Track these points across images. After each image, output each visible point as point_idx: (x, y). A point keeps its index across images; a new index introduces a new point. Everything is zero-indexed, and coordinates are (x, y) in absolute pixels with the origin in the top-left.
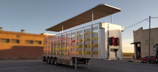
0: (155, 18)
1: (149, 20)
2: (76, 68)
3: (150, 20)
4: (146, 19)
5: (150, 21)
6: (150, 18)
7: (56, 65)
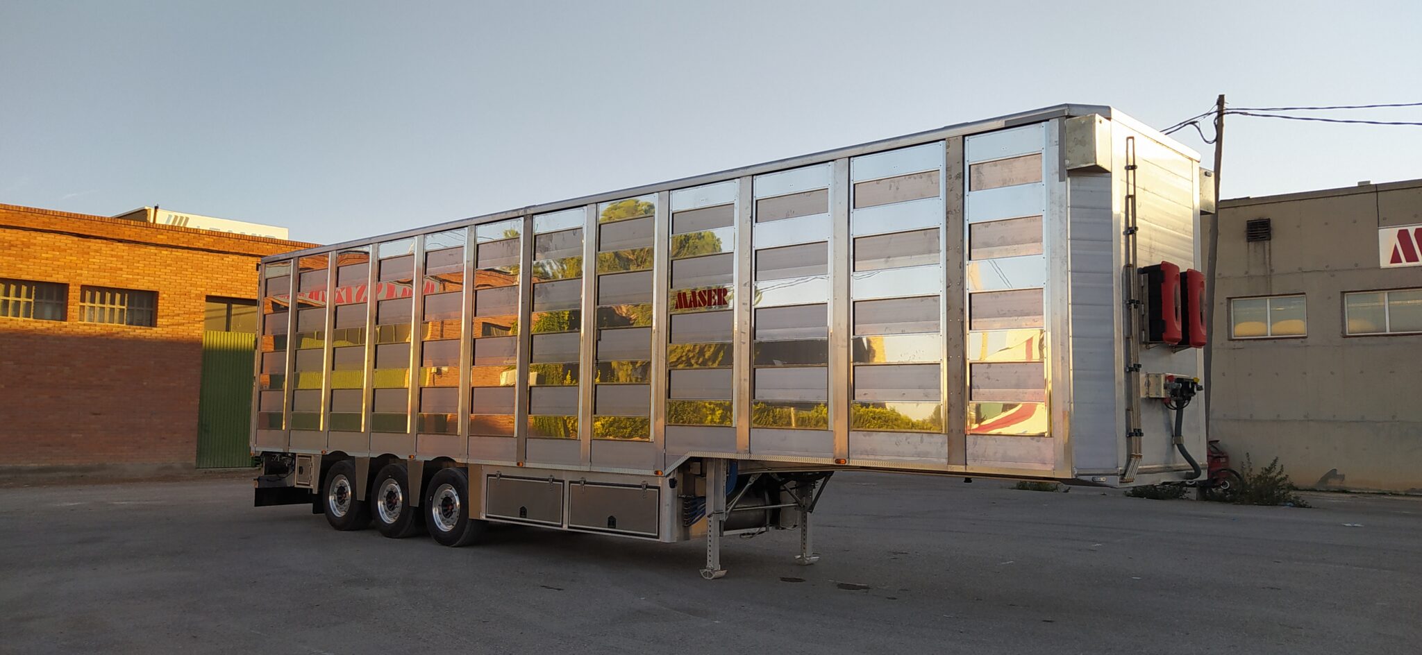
0: (1266, 113)
1: (1212, 135)
2: (713, 562)
3: (1219, 127)
4: (1185, 124)
5: (1219, 140)
6: (1221, 113)
7: (445, 540)
